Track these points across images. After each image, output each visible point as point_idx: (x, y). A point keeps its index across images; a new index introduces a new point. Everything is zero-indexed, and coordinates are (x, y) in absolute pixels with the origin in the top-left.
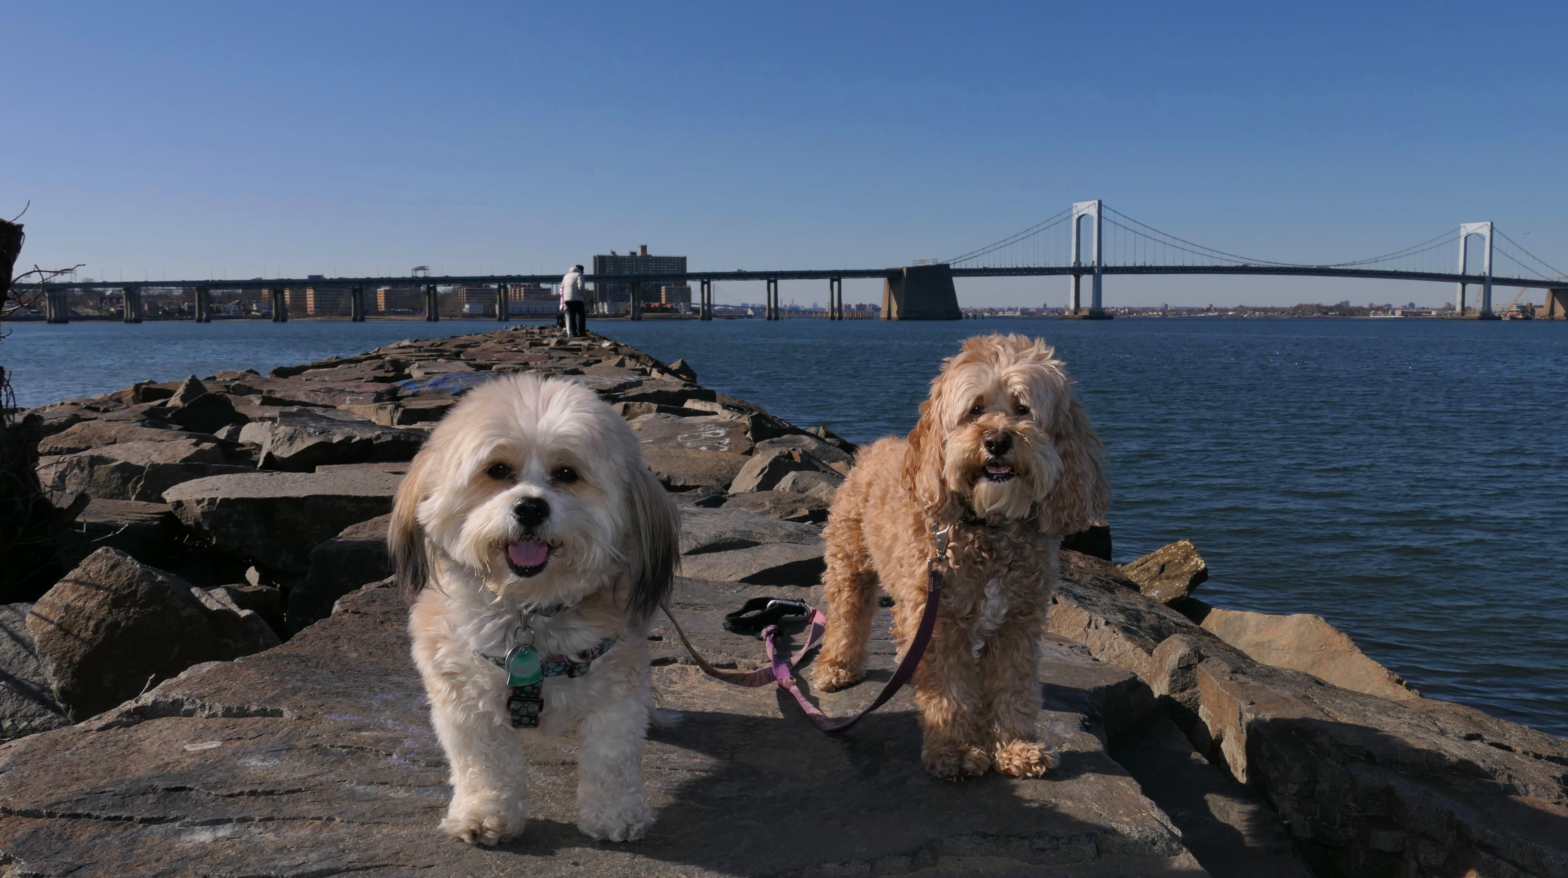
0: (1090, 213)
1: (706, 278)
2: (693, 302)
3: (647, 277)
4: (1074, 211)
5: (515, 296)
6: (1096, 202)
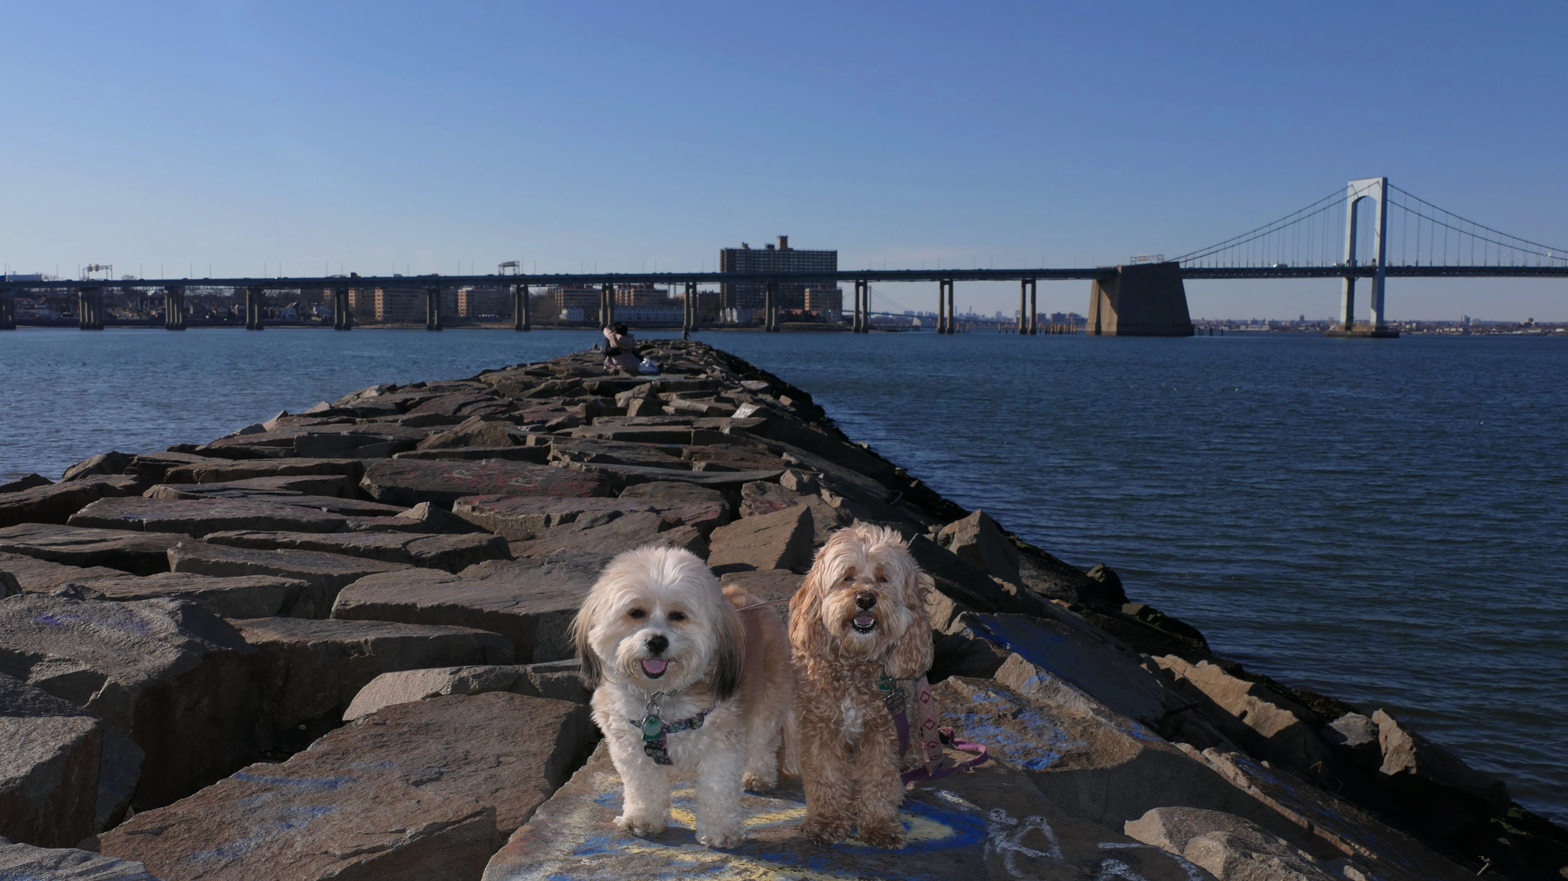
0: (1371, 195)
1: (862, 278)
2: (844, 309)
3: (787, 277)
4: (1350, 192)
5: (623, 299)
6: (1380, 180)
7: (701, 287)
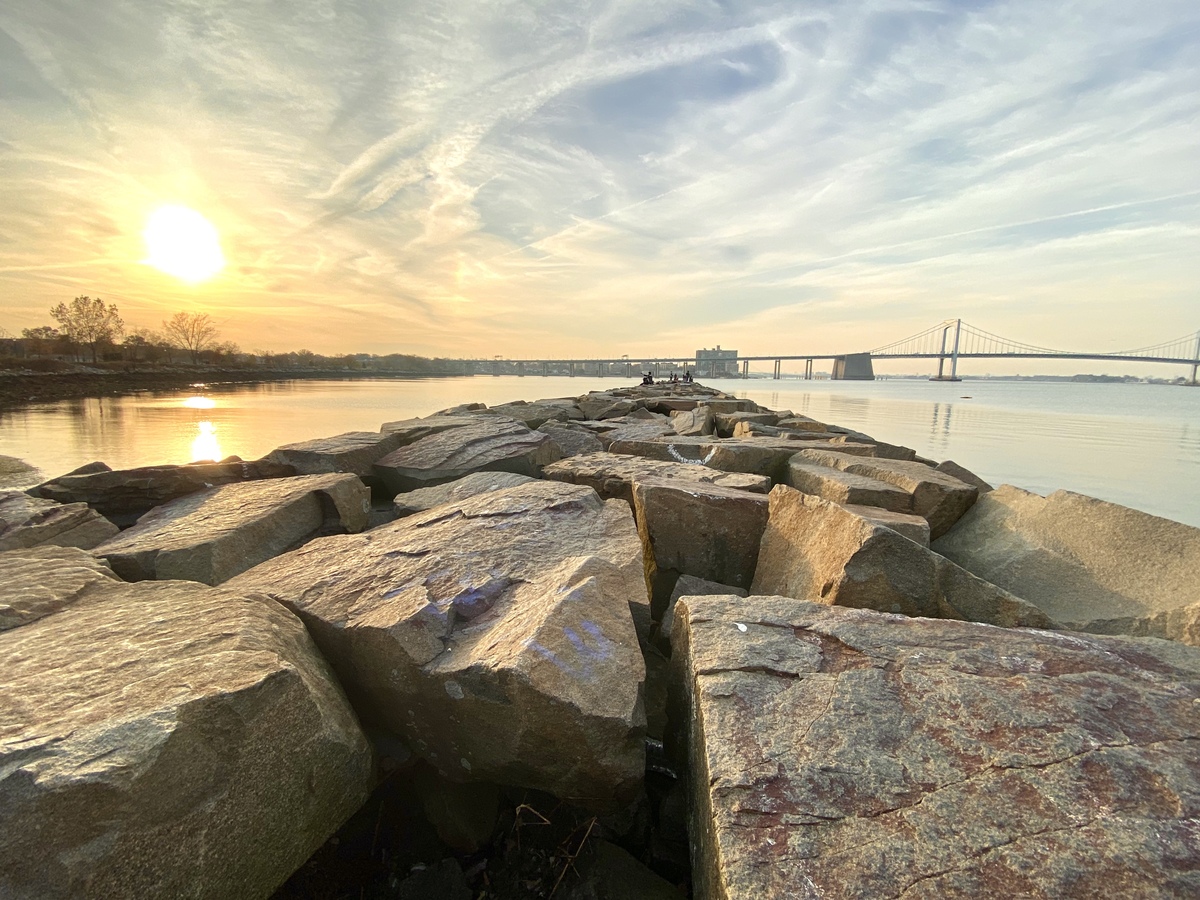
1: (746, 360)
2: (739, 370)
3: (719, 360)
7: (689, 363)
